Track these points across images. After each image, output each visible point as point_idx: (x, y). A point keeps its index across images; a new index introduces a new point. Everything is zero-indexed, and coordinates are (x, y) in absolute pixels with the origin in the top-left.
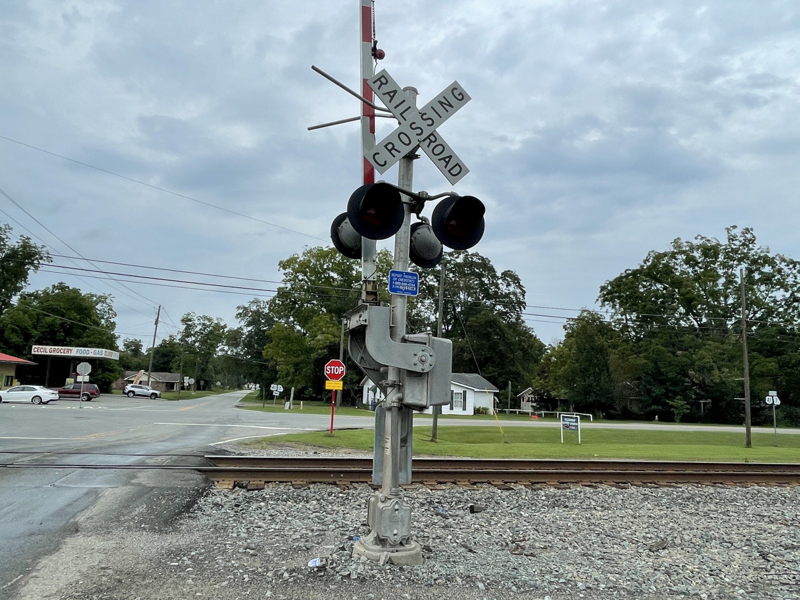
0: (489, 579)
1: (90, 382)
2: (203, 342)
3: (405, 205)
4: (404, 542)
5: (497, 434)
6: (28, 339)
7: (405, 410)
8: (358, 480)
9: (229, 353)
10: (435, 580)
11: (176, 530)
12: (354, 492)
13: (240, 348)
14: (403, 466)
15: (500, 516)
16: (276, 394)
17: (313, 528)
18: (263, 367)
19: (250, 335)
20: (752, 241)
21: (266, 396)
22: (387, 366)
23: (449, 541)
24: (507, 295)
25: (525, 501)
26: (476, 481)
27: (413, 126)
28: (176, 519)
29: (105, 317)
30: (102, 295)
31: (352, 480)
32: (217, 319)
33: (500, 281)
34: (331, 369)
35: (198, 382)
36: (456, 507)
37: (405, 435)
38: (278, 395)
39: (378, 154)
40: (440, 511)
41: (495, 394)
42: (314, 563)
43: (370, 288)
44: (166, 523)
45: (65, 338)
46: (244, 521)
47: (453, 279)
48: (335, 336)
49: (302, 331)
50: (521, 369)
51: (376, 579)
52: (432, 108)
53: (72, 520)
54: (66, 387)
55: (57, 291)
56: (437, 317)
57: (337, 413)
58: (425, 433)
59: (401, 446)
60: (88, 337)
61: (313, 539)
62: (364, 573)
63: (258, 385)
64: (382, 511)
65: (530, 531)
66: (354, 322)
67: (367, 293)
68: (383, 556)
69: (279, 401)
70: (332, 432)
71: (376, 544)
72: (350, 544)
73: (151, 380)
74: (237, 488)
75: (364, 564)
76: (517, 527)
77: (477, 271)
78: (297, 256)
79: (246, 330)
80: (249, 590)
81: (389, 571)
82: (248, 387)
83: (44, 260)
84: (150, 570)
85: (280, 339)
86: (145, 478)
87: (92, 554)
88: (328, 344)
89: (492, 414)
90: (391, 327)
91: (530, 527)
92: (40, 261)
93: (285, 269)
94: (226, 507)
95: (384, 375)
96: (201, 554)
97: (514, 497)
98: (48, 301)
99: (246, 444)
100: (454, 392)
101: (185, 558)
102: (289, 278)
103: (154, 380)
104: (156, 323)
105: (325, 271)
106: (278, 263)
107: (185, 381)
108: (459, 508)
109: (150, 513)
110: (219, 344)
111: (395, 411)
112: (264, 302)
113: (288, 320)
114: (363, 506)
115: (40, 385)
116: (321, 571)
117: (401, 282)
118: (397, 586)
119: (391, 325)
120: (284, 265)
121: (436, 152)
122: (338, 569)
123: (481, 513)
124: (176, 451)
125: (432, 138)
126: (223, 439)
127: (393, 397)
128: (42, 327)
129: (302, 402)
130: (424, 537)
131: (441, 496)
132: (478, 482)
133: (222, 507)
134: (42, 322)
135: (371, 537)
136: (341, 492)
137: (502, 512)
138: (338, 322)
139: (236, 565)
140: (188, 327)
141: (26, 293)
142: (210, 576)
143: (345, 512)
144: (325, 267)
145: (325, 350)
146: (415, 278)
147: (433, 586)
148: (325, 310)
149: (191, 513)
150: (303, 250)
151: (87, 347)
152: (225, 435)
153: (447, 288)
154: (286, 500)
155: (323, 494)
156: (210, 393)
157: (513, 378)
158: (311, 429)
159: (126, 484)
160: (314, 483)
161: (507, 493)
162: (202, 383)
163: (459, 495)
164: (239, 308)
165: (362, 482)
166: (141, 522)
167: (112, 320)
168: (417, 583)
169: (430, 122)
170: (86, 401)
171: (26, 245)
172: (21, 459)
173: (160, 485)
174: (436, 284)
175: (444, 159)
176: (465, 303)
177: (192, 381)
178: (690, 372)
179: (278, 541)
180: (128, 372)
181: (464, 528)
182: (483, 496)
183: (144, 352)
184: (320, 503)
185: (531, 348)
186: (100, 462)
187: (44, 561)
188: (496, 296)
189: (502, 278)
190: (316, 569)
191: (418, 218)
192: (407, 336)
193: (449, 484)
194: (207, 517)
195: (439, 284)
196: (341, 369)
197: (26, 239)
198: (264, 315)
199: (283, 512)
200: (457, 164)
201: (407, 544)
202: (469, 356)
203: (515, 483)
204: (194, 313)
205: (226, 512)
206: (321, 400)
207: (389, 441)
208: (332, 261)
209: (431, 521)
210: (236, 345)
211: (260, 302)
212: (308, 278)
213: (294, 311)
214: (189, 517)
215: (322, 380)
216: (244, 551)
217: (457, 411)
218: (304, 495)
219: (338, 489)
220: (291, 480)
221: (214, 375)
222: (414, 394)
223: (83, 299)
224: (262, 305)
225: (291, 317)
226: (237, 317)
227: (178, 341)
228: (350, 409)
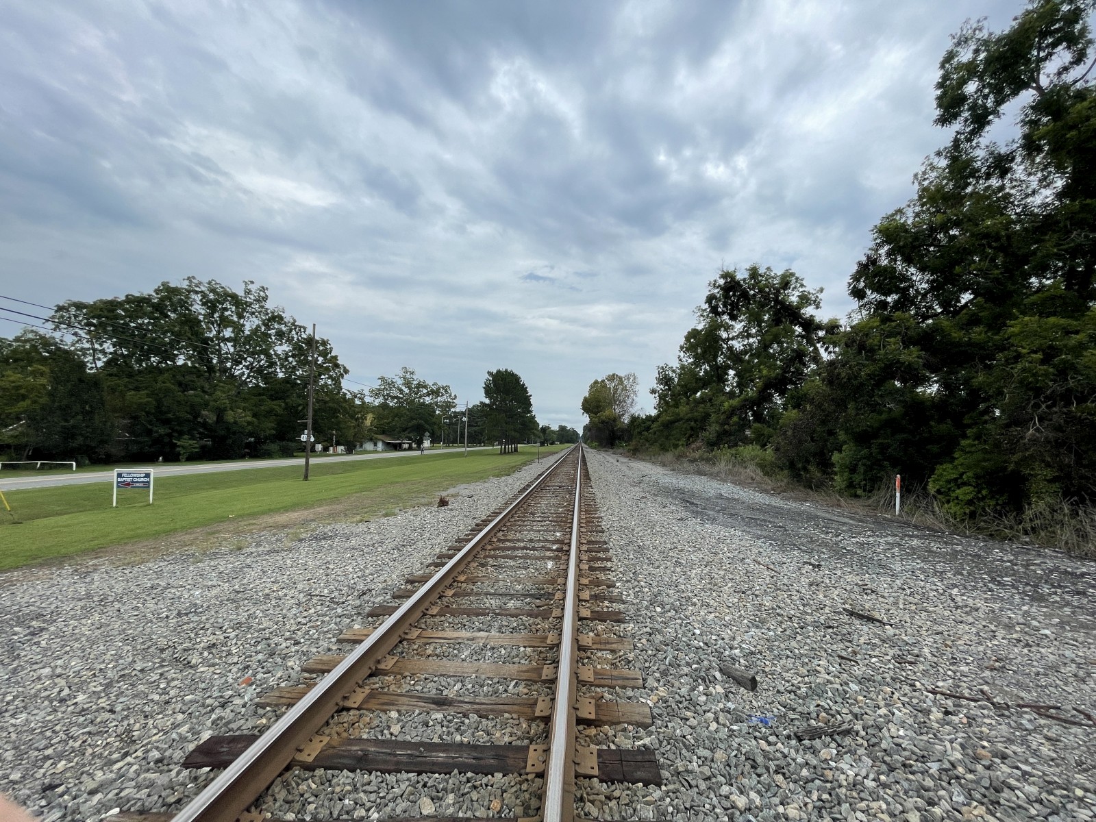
20: (265, 299)
178: (203, 412)
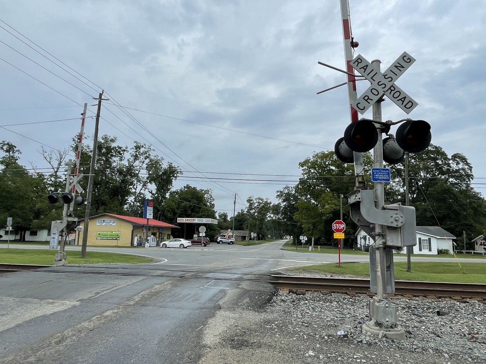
0: (451, 352)
1: (206, 236)
2: (259, 213)
3: (378, 130)
4: (393, 326)
5: (457, 268)
6: (175, 215)
7: (388, 250)
8: (360, 292)
9: (274, 218)
10: (415, 349)
11: (265, 311)
12: (359, 298)
13: (280, 215)
14: (389, 283)
15: (459, 318)
16: (303, 241)
17: (337, 316)
18: (294, 226)
19: (285, 208)
21: (297, 243)
22: (375, 224)
23: (423, 330)
24: (457, 171)
25: (478, 311)
26: (440, 296)
27: (380, 84)
28: (264, 306)
29: (209, 202)
30: (207, 189)
31: (357, 292)
32: (266, 199)
33: (451, 162)
34: (336, 226)
35: (258, 235)
36: (427, 312)
37: (389, 264)
38: (304, 242)
39: (360, 103)
40: (416, 313)
41: (453, 240)
42: (341, 333)
43: (360, 179)
44: (260, 307)
45: (191, 214)
46: (299, 310)
47: (414, 163)
48: (336, 205)
49: (316, 203)
50: (473, 222)
51: (378, 345)
52: (391, 70)
53: (217, 303)
54: (194, 239)
55: (186, 189)
56: (405, 189)
57: (342, 253)
58: (402, 266)
59: (387, 271)
60: (202, 212)
61: (337, 321)
62: (370, 341)
63: (292, 237)
64: (378, 307)
65: (483, 329)
66: (352, 200)
67: (359, 182)
68: (381, 333)
69: (305, 246)
70: (340, 264)
71: (376, 326)
72: (360, 326)
73: (234, 234)
74: (291, 293)
75: (370, 336)
76: (472, 326)
77: (433, 156)
78: (309, 159)
79: (283, 205)
80: (308, 343)
81: (385, 341)
82: (286, 238)
83: (179, 174)
84: (258, 328)
85: (303, 209)
86: (245, 285)
87: (230, 319)
88: (332, 211)
89: (452, 254)
90: (375, 201)
91: (482, 327)
92: (177, 174)
93: (302, 167)
94: (288, 302)
95: (373, 229)
96: (280, 323)
97: (470, 307)
98: (183, 194)
99: (290, 270)
100: (422, 239)
101: (273, 325)
102: (305, 172)
103: (235, 235)
104: (235, 204)
105: (327, 166)
106: (299, 164)
107: (252, 235)
108: (429, 312)
109: (252, 302)
110: (268, 214)
111: (382, 250)
112: (292, 187)
113: (306, 197)
114: (365, 307)
115: (183, 238)
116: (345, 338)
117: (379, 175)
118: (391, 350)
119: (375, 200)
120: (302, 165)
121: (395, 96)
122: (355, 337)
123: (445, 316)
124: (256, 272)
125: (392, 89)
126: (277, 267)
127: (379, 242)
128: (181, 208)
129: (319, 246)
130: (406, 326)
131: (416, 304)
132: (442, 297)
133: (286, 302)
134: (181, 206)
135: (372, 322)
136: (351, 299)
137: (461, 316)
138: (338, 197)
139: (299, 330)
140: (251, 205)
141: (172, 191)
142: (287, 334)
143: (354, 309)
144: (327, 163)
145: (331, 215)
146: (388, 171)
147: (414, 352)
148: (328, 190)
149: (271, 304)
150: (312, 155)
151: (202, 218)
152: (278, 265)
153: (410, 170)
154: (319, 301)
155: (340, 299)
156: (267, 242)
157: (467, 228)
158: (326, 263)
159: (237, 288)
160: (334, 292)
161: (464, 305)
162: (261, 236)
163: (428, 304)
164: (277, 192)
165: (363, 293)
166: (248, 306)
167: (213, 203)
168: (403, 350)
169: (390, 79)
170: (204, 246)
171: (170, 167)
172: (187, 274)
173: (253, 289)
174: (402, 168)
175: (401, 99)
176: (425, 179)
177: (256, 235)
179: (318, 321)
180: (222, 231)
181: (433, 324)
182: (446, 305)
183: (229, 219)
184: (339, 304)
185: (480, 207)
186: (222, 277)
187: (210, 321)
188: (448, 172)
189: (452, 159)
190: (342, 336)
191: (387, 135)
192: (385, 206)
193: (421, 297)
194: (279, 306)
195: (404, 168)
196: (343, 226)
197: (171, 164)
198: (292, 195)
199: (319, 307)
200: (410, 101)
201: (395, 327)
202: (431, 214)
203: (470, 298)
204: (253, 196)
205: (288, 305)
206: (330, 245)
207: (379, 267)
208: (331, 159)
209: (410, 318)
210: (278, 214)
211: (289, 188)
212: (317, 171)
213: (310, 191)
214: (270, 305)
215: (331, 233)
216: (302, 324)
217: (425, 252)
218: (329, 299)
219: (349, 296)
220: (320, 290)
221: (266, 231)
222: (393, 240)
223: (198, 192)
224: (291, 189)
225: (308, 195)
226: (277, 197)
227: (246, 213)
228: (350, 250)
